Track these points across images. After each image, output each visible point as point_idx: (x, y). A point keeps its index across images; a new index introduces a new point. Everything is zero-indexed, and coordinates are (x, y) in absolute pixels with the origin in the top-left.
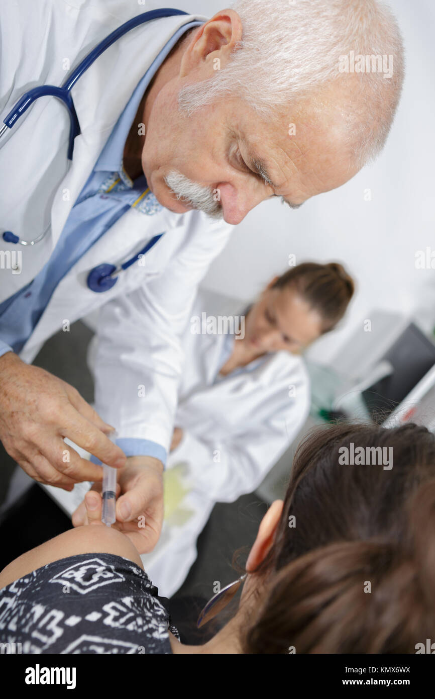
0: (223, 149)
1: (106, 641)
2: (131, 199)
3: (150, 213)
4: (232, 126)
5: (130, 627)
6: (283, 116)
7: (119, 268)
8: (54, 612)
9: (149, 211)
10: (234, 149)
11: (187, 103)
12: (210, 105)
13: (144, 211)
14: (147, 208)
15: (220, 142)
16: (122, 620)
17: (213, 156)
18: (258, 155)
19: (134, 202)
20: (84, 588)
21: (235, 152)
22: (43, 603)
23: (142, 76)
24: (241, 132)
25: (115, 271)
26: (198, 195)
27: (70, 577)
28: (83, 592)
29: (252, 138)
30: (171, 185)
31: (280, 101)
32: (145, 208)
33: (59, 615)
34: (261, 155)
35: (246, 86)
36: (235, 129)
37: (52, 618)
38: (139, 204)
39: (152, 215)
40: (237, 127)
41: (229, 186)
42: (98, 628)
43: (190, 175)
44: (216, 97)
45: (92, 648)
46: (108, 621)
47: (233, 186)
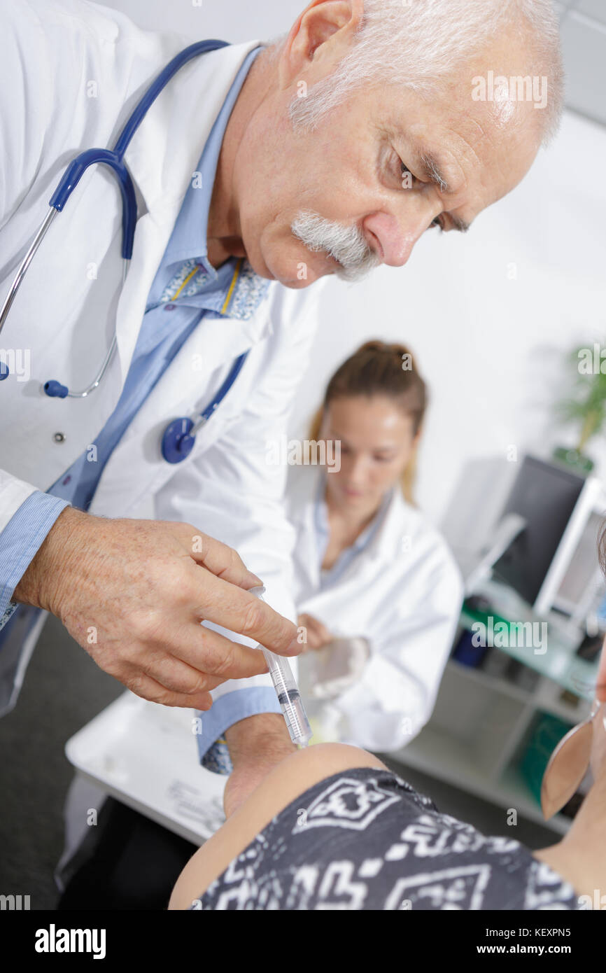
0: (374, 157)
1: (439, 876)
2: (217, 303)
3: (246, 317)
4: (382, 123)
5: (458, 847)
6: (452, 87)
7: (197, 420)
8: (335, 868)
9: (243, 315)
10: (387, 153)
11: (305, 114)
12: (342, 106)
13: (239, 315)
14: (241, 311)
15: (369, 150)
16: (441, 842)
17: (360, 174)
18: (428, 149)
19: (222, 306)
20: (359, 820)
21: (388, 159)
22: (310, 861)
23: (214, 121)
24: (395, 126)
25: (194, 428)
26: (341, 240)
27: (325, 813)
28: (362, 826)
29: (416, 129)
30: (300, 234)
31: (445, 68)
32: (238, 312)
33: (345, 868)
34: (431, 147)
35: (390, 64)
36: (387, 126)
37: (337, 877)
38: (230, 306)
39: (247, 319)
40: (390, 122)
41: (381, 216)
42: (413, 864)
43: (328, 213)
44: (348, 91)
45: (423, 893)
46: (422, 850)
47: (387, 213)
